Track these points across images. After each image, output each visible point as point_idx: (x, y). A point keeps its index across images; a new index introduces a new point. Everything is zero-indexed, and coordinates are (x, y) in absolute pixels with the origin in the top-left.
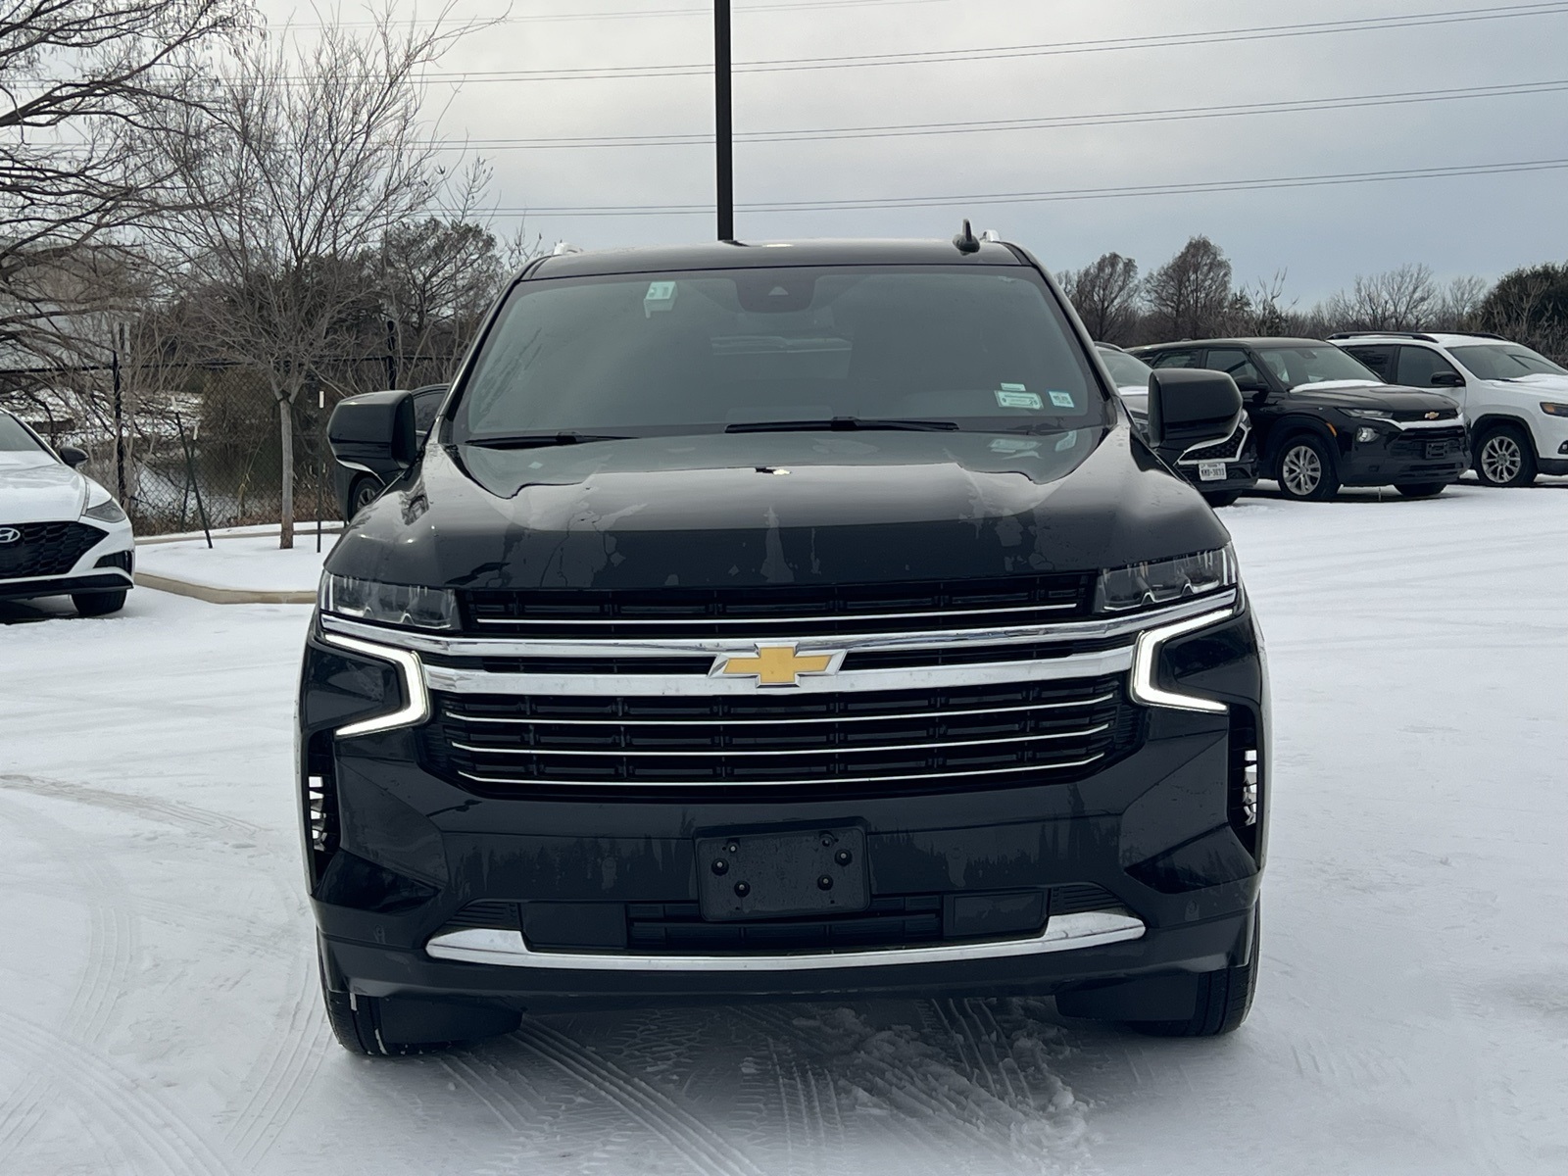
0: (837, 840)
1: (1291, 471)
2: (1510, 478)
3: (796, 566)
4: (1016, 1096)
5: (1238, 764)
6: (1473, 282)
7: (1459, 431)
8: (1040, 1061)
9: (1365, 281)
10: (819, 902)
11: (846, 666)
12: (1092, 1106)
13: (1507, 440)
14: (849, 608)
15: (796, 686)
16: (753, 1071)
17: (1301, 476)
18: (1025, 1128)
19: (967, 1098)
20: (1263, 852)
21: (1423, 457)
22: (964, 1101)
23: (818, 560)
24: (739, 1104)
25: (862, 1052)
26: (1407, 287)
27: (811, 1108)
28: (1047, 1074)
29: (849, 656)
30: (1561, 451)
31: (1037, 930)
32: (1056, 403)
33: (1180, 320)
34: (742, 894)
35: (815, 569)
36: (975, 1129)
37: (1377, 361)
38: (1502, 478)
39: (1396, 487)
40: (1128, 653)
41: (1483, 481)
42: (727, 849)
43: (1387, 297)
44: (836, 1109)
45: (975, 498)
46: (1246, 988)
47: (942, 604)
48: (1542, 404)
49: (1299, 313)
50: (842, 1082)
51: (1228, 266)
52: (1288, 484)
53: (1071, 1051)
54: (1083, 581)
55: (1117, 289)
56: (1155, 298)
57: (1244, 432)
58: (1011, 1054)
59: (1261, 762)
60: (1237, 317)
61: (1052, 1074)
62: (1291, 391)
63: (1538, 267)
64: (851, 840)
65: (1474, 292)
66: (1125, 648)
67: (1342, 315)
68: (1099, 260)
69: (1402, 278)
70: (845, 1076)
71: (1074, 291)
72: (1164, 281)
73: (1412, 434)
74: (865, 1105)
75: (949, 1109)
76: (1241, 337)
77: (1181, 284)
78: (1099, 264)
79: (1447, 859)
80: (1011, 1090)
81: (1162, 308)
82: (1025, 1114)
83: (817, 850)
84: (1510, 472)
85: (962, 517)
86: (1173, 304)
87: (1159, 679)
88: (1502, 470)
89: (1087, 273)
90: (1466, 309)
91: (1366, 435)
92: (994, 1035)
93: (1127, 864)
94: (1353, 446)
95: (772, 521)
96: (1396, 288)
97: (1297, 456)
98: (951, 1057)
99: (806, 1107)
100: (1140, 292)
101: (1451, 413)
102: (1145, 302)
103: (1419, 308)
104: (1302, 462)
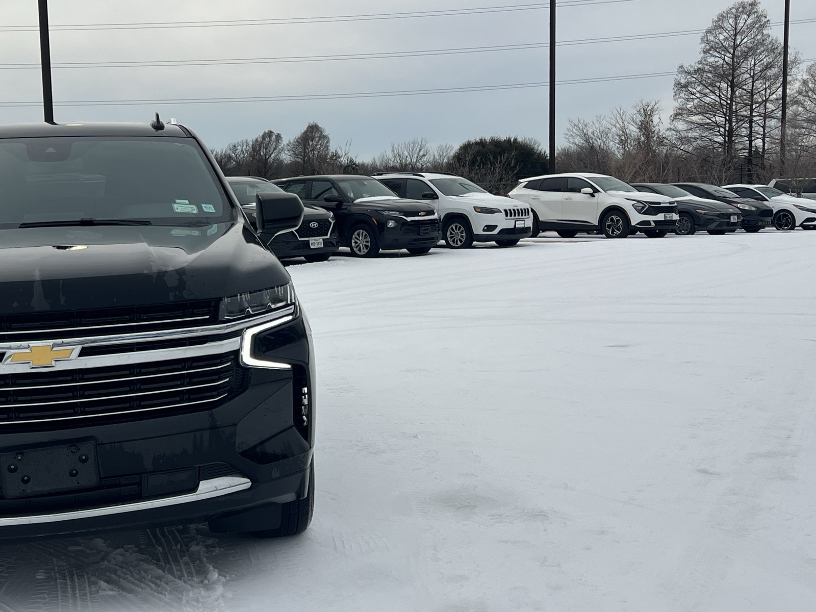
0: (79, 449)
1: (356, 243)
2: (461, 244)
3: (51, 301)
4: (188, 577)
5: (298, 395)
6: (447, 147)
7: (436, 221)
8: (202, 557)
9: (396, 146)
10: (71, 483)
11: (81, 355)
12: (227, 578)
13: (459, 225)
14: (82, 322)
15: (53, 366)
16: (42, 577)
17: (361, 245)
18: (191, 594)
19: (161, 581)
20: (312, 439)
21: (419, 234)
22: (159, 583)
23: (64, 298)
24: (33, 596)
25: (106, 561)
26: (416, 149)
27: (74, 594)
28: (205, 564)
29: (83, 349)
30: (484, 230)
31: (194, 489)
32: (205, 210)
33: (305, 165)
34: (26, 482)
35: (62, 302)
36: (164, 597)
37: (396, 187)
38: (457, 244)
39: (407, 250)
40: (237, 341)
41: (448, 246)
42: (16, 458)
43: (407, 154)
44: (88, 594)
45: (153, 261)
46: (308, 509)
47: (135, 319)
48: (474, 207)
49: (365, 162)
50: (93, 579)
51: (329, 138)
52: (355, 249)
53: (219, 550)
54: (213, 304)
55: (272, 149)
56: (293, 154)
57: (331, 223)
58: (187, 555)
59: (309, 393)
60: (333, 164)
61: (208, 563)
62: (354, 202)
63: (478, 140)
64: (87, 449)
65: (448, 152)
66: (235, 338)
67: (385, 163)
68: (263, 134)
69: (414, 144)
70: (94, 575)
71: (251, 150)
72: (297, 146)
73: (413, 223)
74: (104, 590)
75: (151, 587)
76: (330, 174)
77: (305, 147)
78: (263, 136)
79: (417, 435)
80: (185, 574)
81: (296, 159)
82: (192, 586)
83: (68, 455)
84: (461, 241)
85: (145, 272)
86: (301, 157)
87: (255, 354)
88: (457, 240)
89: (257, 140)
90: (445, 160)
91: (391, 224)
92: (179, 546)
93: (240, 451)
94: (385, 230)
95: (37, 276)
96: (411, 150)
97: (358, 234)
98: (154, 560)
99: (71, 594)
100: (285, 151)
101: (431, 212)
102: (288, 156)
103: (422, 160)
104: (361, 238)
